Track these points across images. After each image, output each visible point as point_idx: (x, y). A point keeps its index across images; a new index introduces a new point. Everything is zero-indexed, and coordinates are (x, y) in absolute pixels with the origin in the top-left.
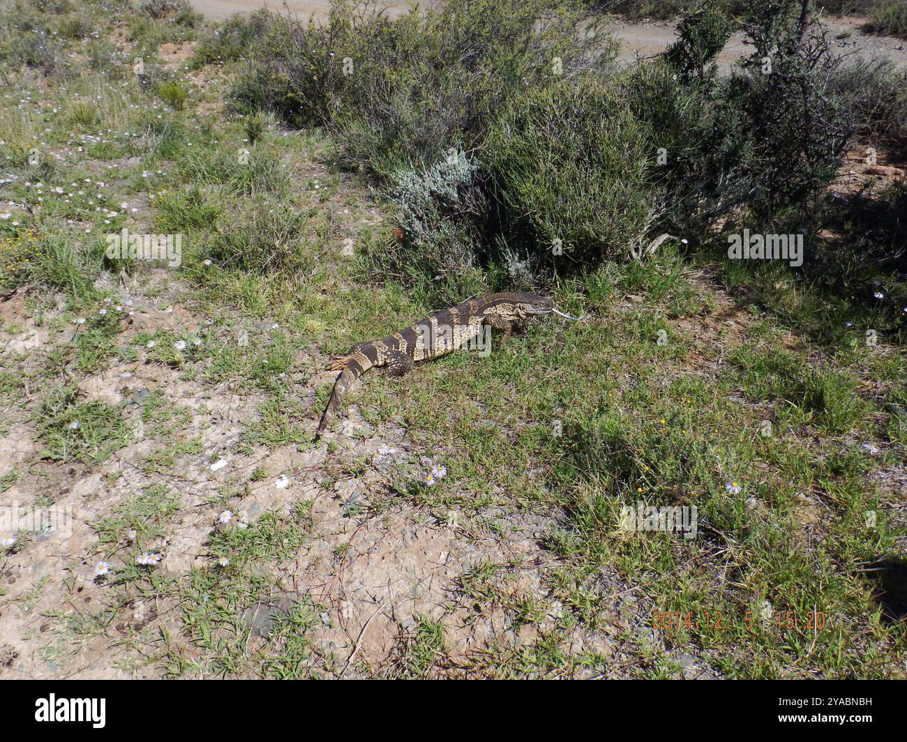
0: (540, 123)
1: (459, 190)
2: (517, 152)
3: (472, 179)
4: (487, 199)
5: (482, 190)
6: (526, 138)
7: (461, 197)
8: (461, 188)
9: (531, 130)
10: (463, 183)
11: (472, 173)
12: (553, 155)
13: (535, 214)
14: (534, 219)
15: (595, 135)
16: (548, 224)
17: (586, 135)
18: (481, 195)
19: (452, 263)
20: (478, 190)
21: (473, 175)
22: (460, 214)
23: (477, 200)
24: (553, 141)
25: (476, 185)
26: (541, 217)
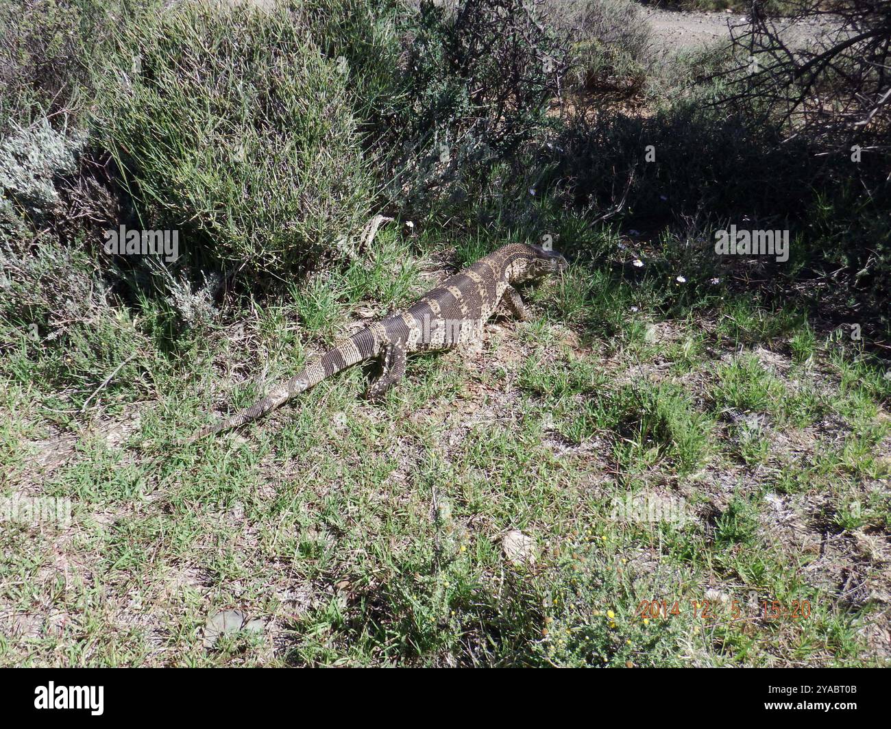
0: (180, 65)
1: (58, 183)
2: (151, 114)
3: (78, 163)
4: (112, 195)
5: (102, 180)
6: (163, 93)
7: (64, 196)
8: (61, 180)
9: (167, 78)
10: (62, 171)
11: (76, 154)
12: (215, 117)
13: (207, 215)
14: (209, 224)
15: (272, 83)
16: (233, 229)
17: (257, 83)
18: (103, 190)
19: (72, 306)
20: (95, 183)
21: (77, 157)
22: (67, 223)
23: (95, 198)
24: (212, 96)
25: (86, 173)
26: (218, 220)
